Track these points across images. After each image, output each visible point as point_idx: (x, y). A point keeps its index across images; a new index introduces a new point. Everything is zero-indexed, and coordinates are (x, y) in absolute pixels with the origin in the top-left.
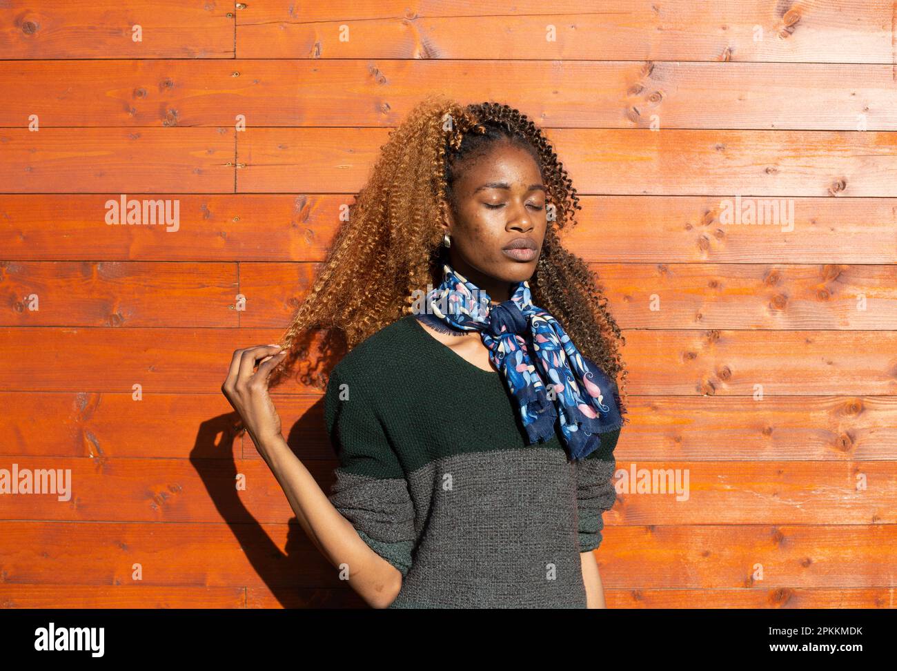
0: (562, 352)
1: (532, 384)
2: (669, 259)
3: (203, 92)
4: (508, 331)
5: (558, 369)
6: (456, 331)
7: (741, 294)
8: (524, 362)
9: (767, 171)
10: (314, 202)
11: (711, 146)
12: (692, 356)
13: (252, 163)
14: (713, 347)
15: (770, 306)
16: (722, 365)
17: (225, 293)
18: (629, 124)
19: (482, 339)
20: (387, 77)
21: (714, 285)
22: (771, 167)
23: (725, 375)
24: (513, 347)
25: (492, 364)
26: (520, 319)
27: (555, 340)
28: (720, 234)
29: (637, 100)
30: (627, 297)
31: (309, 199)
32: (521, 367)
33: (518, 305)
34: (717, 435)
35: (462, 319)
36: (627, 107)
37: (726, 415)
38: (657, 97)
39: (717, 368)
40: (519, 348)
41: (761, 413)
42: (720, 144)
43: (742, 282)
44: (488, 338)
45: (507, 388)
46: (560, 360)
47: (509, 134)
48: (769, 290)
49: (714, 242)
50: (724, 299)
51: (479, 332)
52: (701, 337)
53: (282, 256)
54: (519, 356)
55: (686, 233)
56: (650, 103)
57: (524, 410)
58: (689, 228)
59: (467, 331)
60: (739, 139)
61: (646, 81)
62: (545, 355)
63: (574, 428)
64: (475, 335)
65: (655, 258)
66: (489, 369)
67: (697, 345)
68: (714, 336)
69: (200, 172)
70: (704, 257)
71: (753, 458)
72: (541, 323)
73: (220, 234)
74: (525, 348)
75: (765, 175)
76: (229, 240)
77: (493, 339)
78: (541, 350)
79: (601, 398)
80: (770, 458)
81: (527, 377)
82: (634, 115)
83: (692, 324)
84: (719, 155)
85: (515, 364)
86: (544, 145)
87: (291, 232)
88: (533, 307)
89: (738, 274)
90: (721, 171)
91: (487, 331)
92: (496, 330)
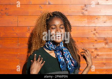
0: (68, 55)
1: (62, 61)
2: (89, 36)
3: (12, 10)
4: (59, 51)
5: (68, 58)
6: (50, 50)
7: (100, 42)
8: (61, 57)
9: (104, 22)
10: (30, 28)
11: (95, 18)
12: (92, 52)
13: (21, 21)
14: (96, 51)
15: (105, 44)
16: (97, 54)
17: (16, 43)
18: (82, 15)
19: (54, 52)
20: (42, 7)
21: (96, 41)
22: (105, 21)
23: (98, 55)
24: (59, 54)
25: (56, 56)
26: (61, 49)
27: (67, 53)
28: (97, 32)
29: (83, 11)
30: (82, 43)
31: (30, 27)
32: (61, 58)
33: (61, 46)
34: (96, 65)
35: (51, 48)
36: (82, 12)
37: (98, 61)
38: (86, 10)
39: (96, 54)
40: (60, 54)
41: (104, 61)
42: (97, 18)
43: (100, 40)
44: (55, 52)
45: (58, 61)
46: (68, 57)
47: (57, 16)
48: (105, 41)
49: (96, 34)
50: (98, 43)
51: (54, 51)
52: (94, 49)
53: (25, 37)
54: (60, 56)
55: (91, 32)
56: (85, 11)
57: (61, 65)
58: (92, 31)
59: (52, 50)
60: (100, 17)
61: (85, 8)
62: (65, 56)
63: (70, 68)
64: (53, 51)
65: (86, 36)
66: (55, 57)
67: (93, 50)
68: (96, 49)
69: (12, 23)
70: (94, 36)
71: (102, 68)
72: (65, 50)
73: (15, 33)
74: (62, 54)
75: (104, 23)
76: (17, 34)
77: (56, 52)
78: (65, 55)
79: (74, 63)
80: (105, 68)
81: (61, 60)
82: (83, 13)
83: (92, 47)
84: (97, 20)
85: (59, 57)
86: (65, 18)
87: (27, 33)
88: (63, 47)
89: (100, 39)
90: (97, 22)
91: (55, 50)
92: (57, 51)
